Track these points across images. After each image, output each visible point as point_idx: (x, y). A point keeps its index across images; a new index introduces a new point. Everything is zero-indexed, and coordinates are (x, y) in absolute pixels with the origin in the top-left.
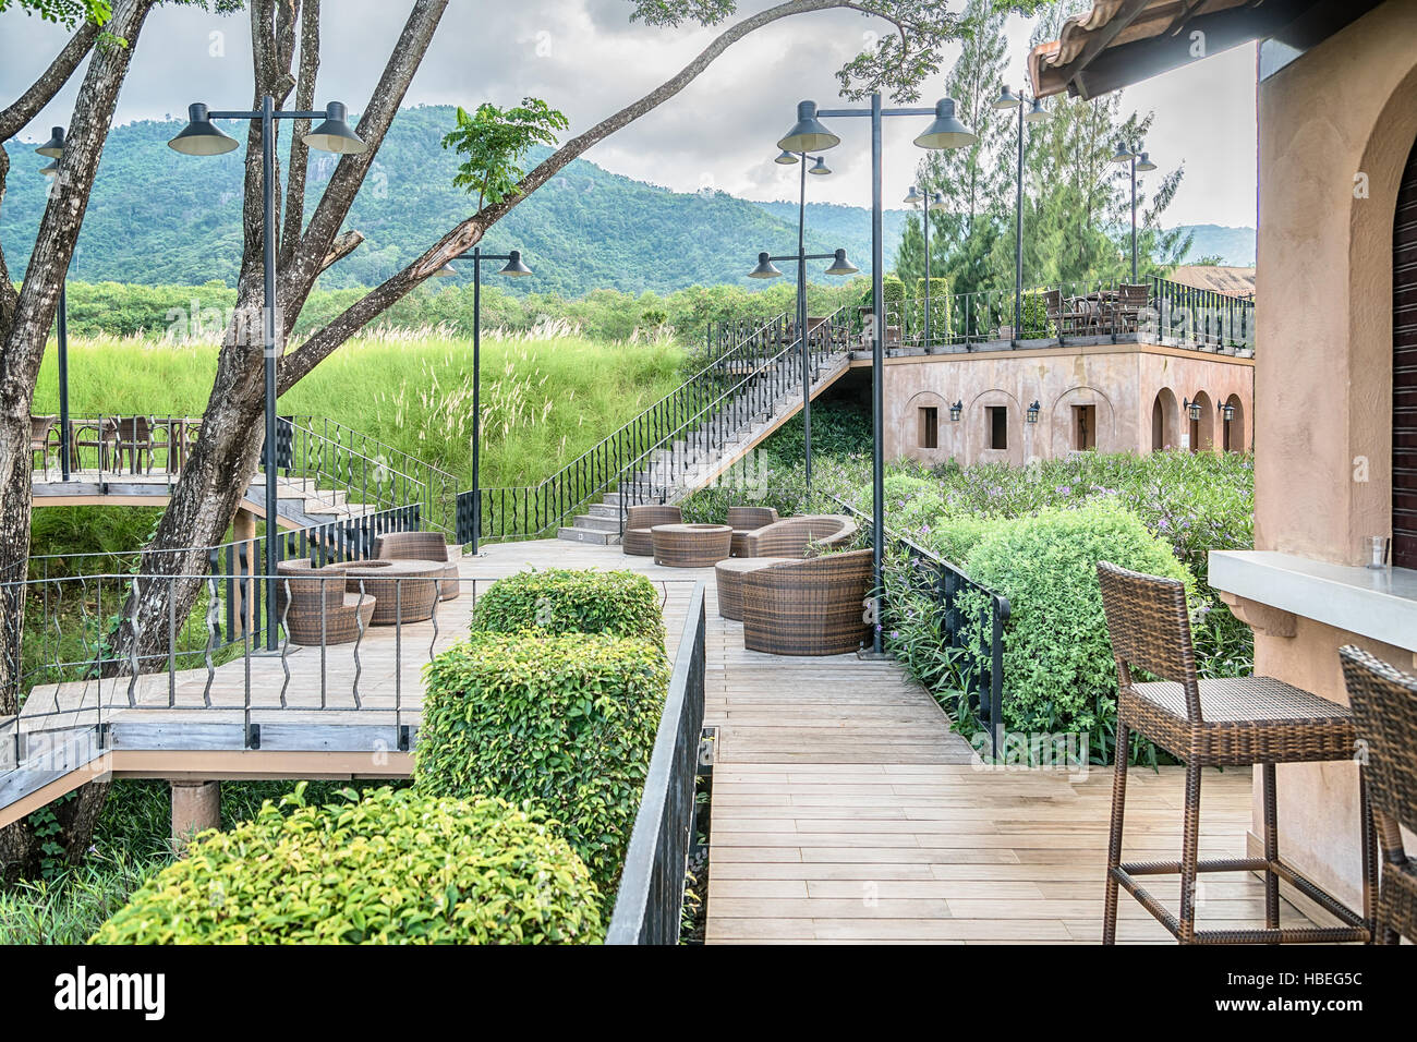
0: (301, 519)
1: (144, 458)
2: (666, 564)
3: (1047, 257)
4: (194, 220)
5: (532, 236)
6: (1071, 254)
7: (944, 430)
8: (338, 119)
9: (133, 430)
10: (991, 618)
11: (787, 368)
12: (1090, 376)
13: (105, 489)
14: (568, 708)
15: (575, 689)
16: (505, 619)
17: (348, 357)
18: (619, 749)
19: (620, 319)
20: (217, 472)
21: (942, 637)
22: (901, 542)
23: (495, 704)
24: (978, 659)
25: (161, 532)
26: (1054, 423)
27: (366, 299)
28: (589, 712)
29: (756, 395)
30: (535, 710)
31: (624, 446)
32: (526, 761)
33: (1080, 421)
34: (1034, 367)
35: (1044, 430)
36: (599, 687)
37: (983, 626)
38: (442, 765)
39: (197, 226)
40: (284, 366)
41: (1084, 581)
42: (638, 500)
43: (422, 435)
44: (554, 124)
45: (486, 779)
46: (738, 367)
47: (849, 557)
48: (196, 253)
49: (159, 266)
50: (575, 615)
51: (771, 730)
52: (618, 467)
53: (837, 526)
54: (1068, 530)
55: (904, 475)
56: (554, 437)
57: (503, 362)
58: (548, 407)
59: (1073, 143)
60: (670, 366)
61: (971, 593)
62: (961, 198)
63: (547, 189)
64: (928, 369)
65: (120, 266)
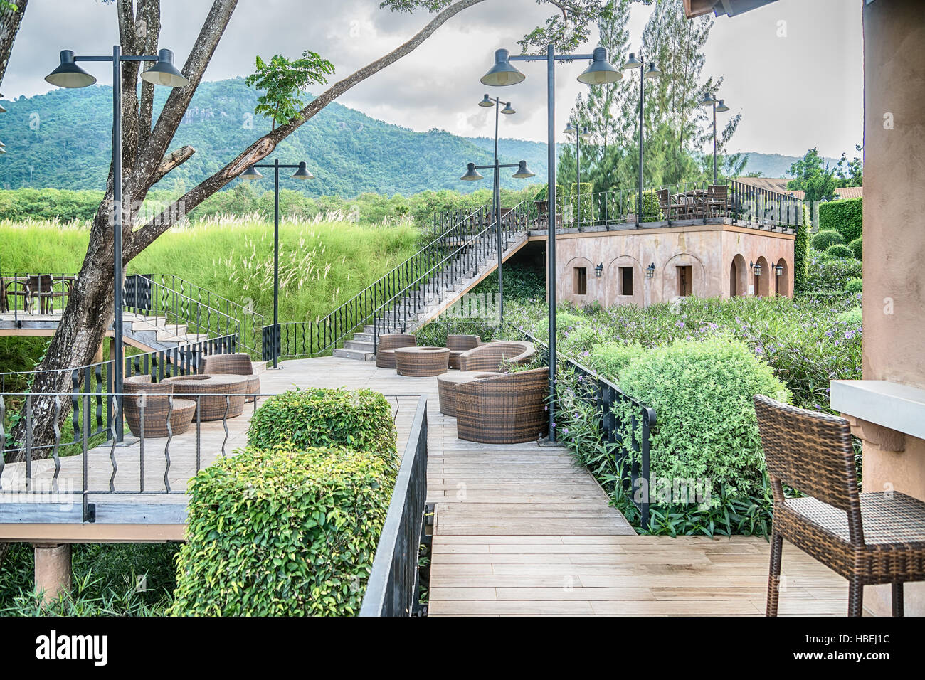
0: (154, 345)
2: (404, 374)
3: (655, 169)
5: (323, 159)
6: (670, 168)
7: (591, 282)
8: (167, 61)
9: (38, 283)
10: (641, 424)
11: (486, 242)
12: (689, 247)
13: (18, 325)
14: (305, 520)
15: (311, 503)
16: (272, 429)
18: (348, 554)
19: (377, 212)
20: (87, 314)
21: (600, 433)
22: (568, 362)
23: (242, 517)
24: (630, 454)
25: (48, 356)
26: (664, 278)
27: (192, 192)
28: (322, 523)
29: (466, 259)
30: (276, 523)
31: (378, 292)
32: (268, 567)
33: (682, 276)
34: (651, 241)
35: (658, 283)
36: (332, 501)
37: (635, 429)
38: (197, 569)
40: (133, 239)
41: (711, 396)
42: (386, 330)
43: (243, 287)
44: (325, 70)
45: (233, 583)
46: (454, 241)
47: (531, 374)
49: (84, 178)
50: (326, 426)
51: (476, 505)
52: (373, 307)
53: (522, 349)
54: (697, 357)
55: (566, 313)
56: (331, 289)
57: (298, 238)
58: (328, 268)
59: (671, 96)
60: (409, 241)
61: (624, 404)
62: (598, 134)
63: (333, 129)
64: (580, 242)
65: (59, 178)
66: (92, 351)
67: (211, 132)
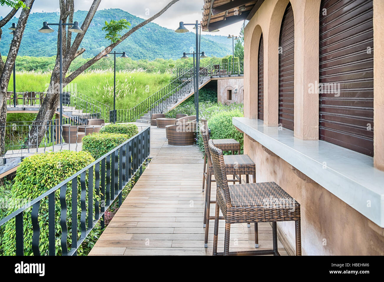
0: (71, 116)
1: (34, 102)
2: (159, 127)
4: (50, 39)
5: (141, 44)
7: (233, 96)
8: (76, 25)
9: (31, 95)
13: (24, 109)
14: (107, 145)
15: (108, 141)
17: (86, 77)
19: (163, 67)
20: (50, 104)
23: (94, 144)
25: (37, 118)
27: (84, 65)
29: (186, 87)
30: (101, 145)
31: (153, 99)
36: (113, 141)
39: (50, 41)
40: (65, 80)
42: (155, 112)
43: (103, 97)
46: (183, 80)
48: (50, 48)
49: (40, 51)
56: (136, 97)
57: (125, 78)
58: (136, 90)
60: (168, 79)
63: (145, 31)
64: (229, 81)
65: (30, 51)
66: (51, 117)
67: (94, 32)
